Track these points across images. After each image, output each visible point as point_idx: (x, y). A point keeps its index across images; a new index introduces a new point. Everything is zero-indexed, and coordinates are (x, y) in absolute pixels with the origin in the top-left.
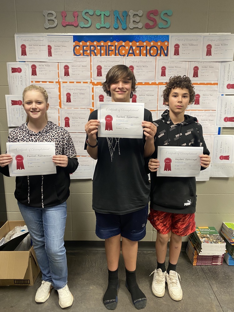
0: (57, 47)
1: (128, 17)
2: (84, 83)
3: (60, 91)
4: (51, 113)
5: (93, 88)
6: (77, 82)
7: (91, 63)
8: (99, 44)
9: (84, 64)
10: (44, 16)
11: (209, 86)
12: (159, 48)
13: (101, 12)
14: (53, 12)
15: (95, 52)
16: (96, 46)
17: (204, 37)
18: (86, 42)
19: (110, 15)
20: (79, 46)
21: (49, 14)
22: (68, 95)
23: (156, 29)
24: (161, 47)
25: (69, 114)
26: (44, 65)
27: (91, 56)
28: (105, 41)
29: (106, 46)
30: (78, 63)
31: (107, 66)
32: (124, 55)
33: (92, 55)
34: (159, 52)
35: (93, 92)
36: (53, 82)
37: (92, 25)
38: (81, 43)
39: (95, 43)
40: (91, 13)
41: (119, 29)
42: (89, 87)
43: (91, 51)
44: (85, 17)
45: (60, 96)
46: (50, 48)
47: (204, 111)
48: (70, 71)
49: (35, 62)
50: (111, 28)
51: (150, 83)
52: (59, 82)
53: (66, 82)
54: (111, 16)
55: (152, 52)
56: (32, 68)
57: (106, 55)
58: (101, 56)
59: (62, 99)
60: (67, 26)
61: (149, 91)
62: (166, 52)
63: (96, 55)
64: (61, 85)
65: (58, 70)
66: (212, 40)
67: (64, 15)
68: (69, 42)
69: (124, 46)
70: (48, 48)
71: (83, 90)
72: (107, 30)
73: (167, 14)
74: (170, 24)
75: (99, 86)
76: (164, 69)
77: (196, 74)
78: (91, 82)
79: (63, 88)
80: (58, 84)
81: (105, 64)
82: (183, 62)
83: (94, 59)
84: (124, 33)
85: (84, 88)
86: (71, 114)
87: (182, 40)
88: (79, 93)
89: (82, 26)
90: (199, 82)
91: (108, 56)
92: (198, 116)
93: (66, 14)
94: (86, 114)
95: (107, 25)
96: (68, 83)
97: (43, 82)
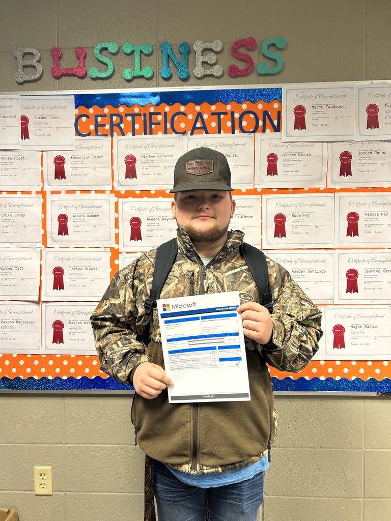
0: (41, 120)
1: (191, 56)
2: (97, 192)
3: (44, 211)
4: (24, 259)
5: (117, 204)
6: (82, 192)
7: (114, 151)
8: (129, 111)
9: (97, 152)
10: (16, 58)
11: (378, 193)
12: (260, 116)
13: (133, 46)
14: (35, 51)
15: (120, 128)
16: (124, 116)
17: (360, 89)
18: (102, 106)
19: (152, 52)
20: (87, 116)
21: (26, 54)
22: (63, 221)
23: (253, 76)
24: (266, 113)
25: (62, 259)
26: (13, 158)
27: (112, 136)
29: (145, 115)
30: (85, 152)
31: (148, 155)
32: (184, 133)
33: (115, 134)
34: (261, 123)
35: (117, 211)
36: (29, 193)
37: (116, 74)
38: (91, 111)
39: (121, 109)
40: (113, 48)
41: (173, 78)
42: (109, 201)
43: (112, 125)
44: (102, 58)
45: (44, 221)
46: (25, 120)
47: (369, 251)
48: (67, 168)
50: (155, 77)
51: (244, 191)
52: (43, 193)
53: (59, 192)
54: (155, 53)
55: (244, 124)
57: (145, 133)
58: (134, 135)
59: (49, 228)
60: (63, 78)
61: (241, 207)
62: (275, 122)
63: (123, 134)
64: (49, 197)
65: (42, 166)
66: (377, 96)
67: (57, 54)
68: (65, 107)
69: (184, 114)
70: (20, 121)
71: (95, 207)
72: (147, 81)
73: (274, 45)
74: (284, 66)
75: (130, 199)
76: (272, 160)
77: (346, 169)
78: (113, 191)
79: (52, 204)
80: (40, 196)
81: (143, 151)
82: (315, 143)
83: (118, 141)
84: (184, 87)
85: (98, 203)
86: (69, 259)
87: (311, 97)
88: (86, 216)
89: (94, 76)
90: (354, 186)
91: (148, 136)
92: (357, 261)
93: (62, 54)
94: (100, 259)
95: (147, 72)
96: (63, 193)
97: (8, 192)
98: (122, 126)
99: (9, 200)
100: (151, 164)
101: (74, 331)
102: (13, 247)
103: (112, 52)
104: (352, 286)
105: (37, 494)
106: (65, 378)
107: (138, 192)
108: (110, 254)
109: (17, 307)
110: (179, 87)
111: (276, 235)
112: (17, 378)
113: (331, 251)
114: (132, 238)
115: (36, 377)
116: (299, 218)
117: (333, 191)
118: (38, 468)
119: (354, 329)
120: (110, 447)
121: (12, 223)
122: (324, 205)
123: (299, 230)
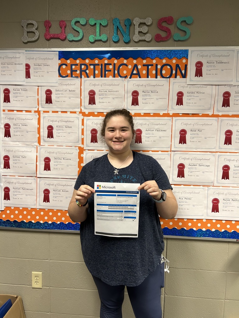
0: (38, 67)
1: (132, 28)
2: (71, 112)
3: (39, 123)
4: (27, 152)
5: (83, 120)
6: (62, 112)
7: (82, 87)
8: (92, 62)
9: (72, 88)
10: (23, 27)
12: (174, 67)
13: (95, 20)
14: (34, 22)
15: (86, 73)
16: (88, 65)
18: (76, 59)
19: (107, 25)
20: (66, 65)
21: (29, 24)
22: (50, 128)
23: (170, 41)
24: (177, 66)
25: (50, 153)
26: (20, 90)
27: (81, 78)
28: (100, 58)
29: (102, 65)
30: (65, 87)
31: (103, 91)
32: (126, 77)
33: (83, 76)
34: (174, 72)
35: (83, 124)
36: (30, 111)
37: (84, 38)
38: (69, 61)
39: (87, 61)
40: (83, 22)
41: (120, 42)
42: (78, 118)
43: (81, 71)
44: (75, 28)
45: (39, 129)
46: (28, 67)
47: (238, 154)
48: (53, 97)
49: (9, 85)
50: (109, 41)
51: (161, 114)
52: (38, 112)
53: (48, 112)
54: (109, 25)
55: (164, 72)
56: (4, 92)
57: (102, 77)
58: (94, 77)
59: (42, 134)
60: (52, 40)
61: (159, 124)
62: (183, 72)
63: (88, 77)
64: (41, 115)
65: (38, 95)
67: (48, 25)
68: (52, 59)
69: (126, 65)
70: (25, 67)
71: (70, 122)
72: (103, 43)
73: (185, 21)
74: (190, 36)
75: (91, 117)
76: (180, 95)
77: (226, 103)
78: (80, 112)
79: (44, 119)
80: (37, 114)
81: (100, 88)
82: (208, 86)
83: (85, 81)
84: (127, 48)
85: (71, 119)
86: (53, 153)
87: (207, 56)
88: (64, 127)
89: (71, 39)
90: (230, 114)
91: (103, 78)
92: (229, 160)
93: (51, 24)
94: (72, 154)
95: (104, 37)
96: (51, 113)
97: (18, 111)
98: (87, 71)
99: (18, 116)
100: (104, 96)
101: (55, 195)
102: (20, 144)
103: (82, 24)
104: (226, 175)
105: (33, 287)
106: (50, 222)
107: (96, 113)
108: (78, 151)
109: (22, 180)
110: (123, 48)
111: (180, 142)
112: (23, 222)
113: (214, 154)
114: (92, 141)
115: (33, 221)
116: (195, 132)
117: (217, 116)
118: (34, 273)
119: (225, 201)
120: (76, 263)
121: (20, 130)
122: (211, 125)
123: (195, 140)
